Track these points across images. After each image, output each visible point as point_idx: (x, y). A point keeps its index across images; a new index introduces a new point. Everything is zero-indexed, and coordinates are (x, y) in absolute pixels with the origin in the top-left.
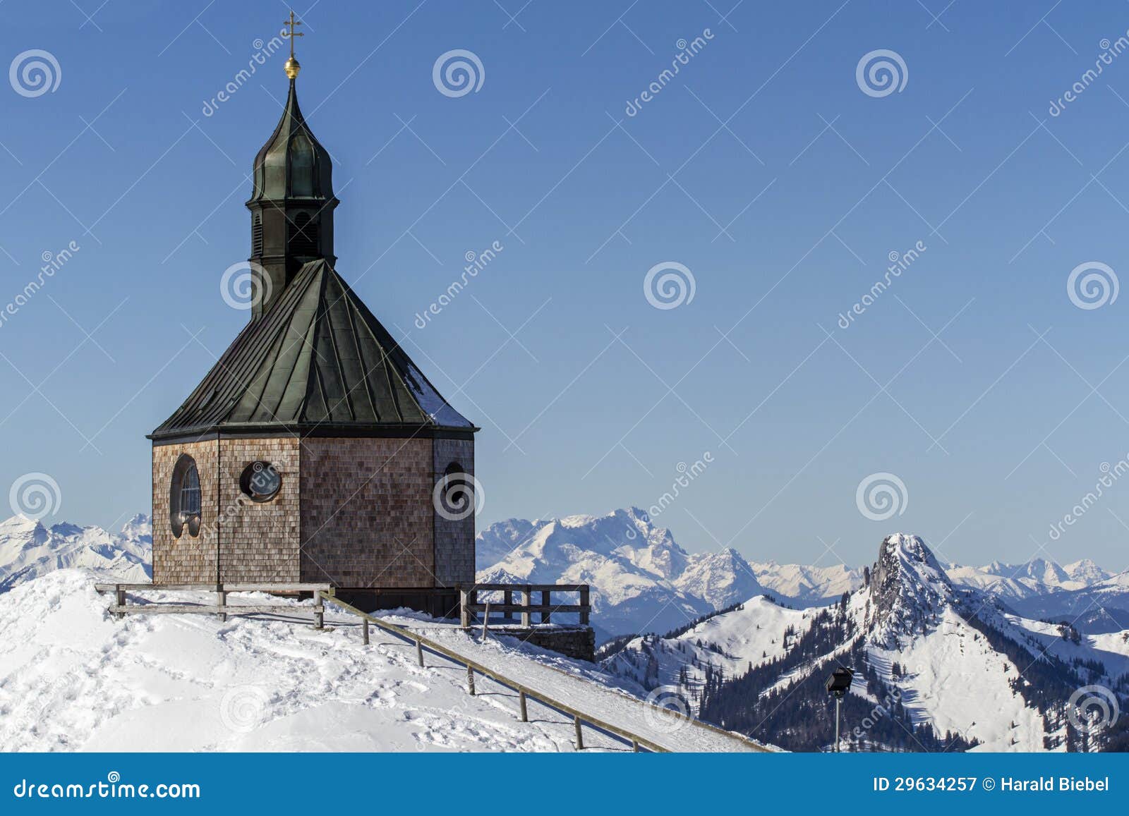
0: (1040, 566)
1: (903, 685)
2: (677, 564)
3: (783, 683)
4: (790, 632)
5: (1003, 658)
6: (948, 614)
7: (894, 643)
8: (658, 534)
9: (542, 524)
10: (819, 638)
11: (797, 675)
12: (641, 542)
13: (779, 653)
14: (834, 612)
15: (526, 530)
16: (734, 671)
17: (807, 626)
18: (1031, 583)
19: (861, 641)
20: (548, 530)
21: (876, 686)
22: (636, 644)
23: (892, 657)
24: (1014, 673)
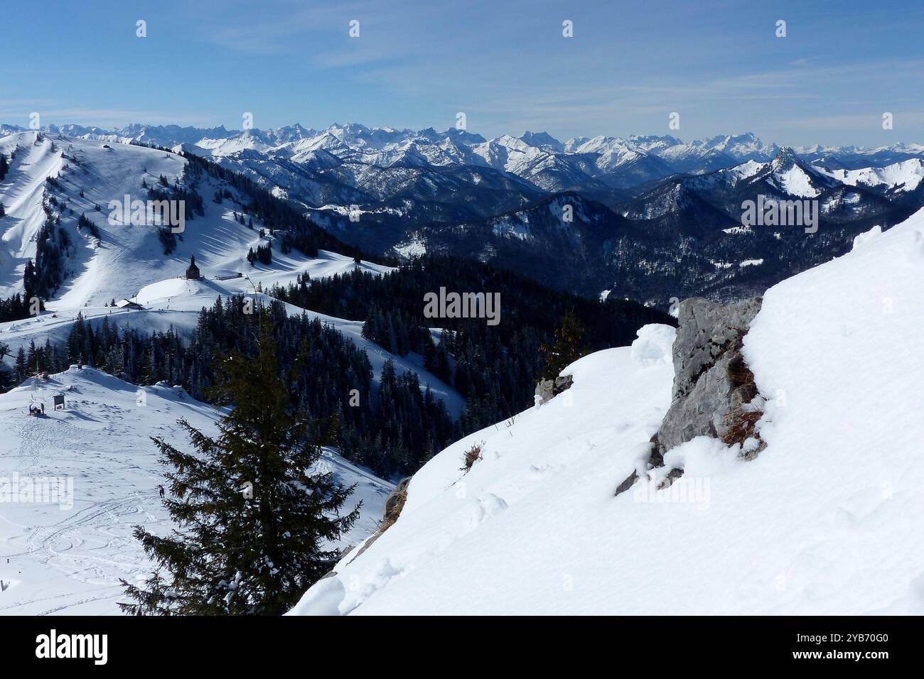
0: (853, 148)
1: (783, 182)
2: (760, 147)
3: (754, 181)
4: (758, 169)
5: (807, 176)
6: (795, 166)
7: (781, 172)
8: (756, 139)
9: (727, 136)
10: (765, 169)
11: (758, 179)
12: (752, 141)
13: (755, 173)
14: (768, 164)
15: (723, 138)
16: (743, 177)
17: (762, 167)
18: (848, 152)
19: (773, 171)
20: (729, 138)
21: (775, 182)
22: (721, 171)
23: (780, 175)
24: (809, 179)
